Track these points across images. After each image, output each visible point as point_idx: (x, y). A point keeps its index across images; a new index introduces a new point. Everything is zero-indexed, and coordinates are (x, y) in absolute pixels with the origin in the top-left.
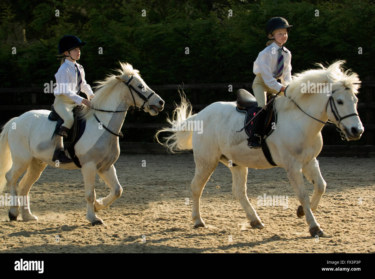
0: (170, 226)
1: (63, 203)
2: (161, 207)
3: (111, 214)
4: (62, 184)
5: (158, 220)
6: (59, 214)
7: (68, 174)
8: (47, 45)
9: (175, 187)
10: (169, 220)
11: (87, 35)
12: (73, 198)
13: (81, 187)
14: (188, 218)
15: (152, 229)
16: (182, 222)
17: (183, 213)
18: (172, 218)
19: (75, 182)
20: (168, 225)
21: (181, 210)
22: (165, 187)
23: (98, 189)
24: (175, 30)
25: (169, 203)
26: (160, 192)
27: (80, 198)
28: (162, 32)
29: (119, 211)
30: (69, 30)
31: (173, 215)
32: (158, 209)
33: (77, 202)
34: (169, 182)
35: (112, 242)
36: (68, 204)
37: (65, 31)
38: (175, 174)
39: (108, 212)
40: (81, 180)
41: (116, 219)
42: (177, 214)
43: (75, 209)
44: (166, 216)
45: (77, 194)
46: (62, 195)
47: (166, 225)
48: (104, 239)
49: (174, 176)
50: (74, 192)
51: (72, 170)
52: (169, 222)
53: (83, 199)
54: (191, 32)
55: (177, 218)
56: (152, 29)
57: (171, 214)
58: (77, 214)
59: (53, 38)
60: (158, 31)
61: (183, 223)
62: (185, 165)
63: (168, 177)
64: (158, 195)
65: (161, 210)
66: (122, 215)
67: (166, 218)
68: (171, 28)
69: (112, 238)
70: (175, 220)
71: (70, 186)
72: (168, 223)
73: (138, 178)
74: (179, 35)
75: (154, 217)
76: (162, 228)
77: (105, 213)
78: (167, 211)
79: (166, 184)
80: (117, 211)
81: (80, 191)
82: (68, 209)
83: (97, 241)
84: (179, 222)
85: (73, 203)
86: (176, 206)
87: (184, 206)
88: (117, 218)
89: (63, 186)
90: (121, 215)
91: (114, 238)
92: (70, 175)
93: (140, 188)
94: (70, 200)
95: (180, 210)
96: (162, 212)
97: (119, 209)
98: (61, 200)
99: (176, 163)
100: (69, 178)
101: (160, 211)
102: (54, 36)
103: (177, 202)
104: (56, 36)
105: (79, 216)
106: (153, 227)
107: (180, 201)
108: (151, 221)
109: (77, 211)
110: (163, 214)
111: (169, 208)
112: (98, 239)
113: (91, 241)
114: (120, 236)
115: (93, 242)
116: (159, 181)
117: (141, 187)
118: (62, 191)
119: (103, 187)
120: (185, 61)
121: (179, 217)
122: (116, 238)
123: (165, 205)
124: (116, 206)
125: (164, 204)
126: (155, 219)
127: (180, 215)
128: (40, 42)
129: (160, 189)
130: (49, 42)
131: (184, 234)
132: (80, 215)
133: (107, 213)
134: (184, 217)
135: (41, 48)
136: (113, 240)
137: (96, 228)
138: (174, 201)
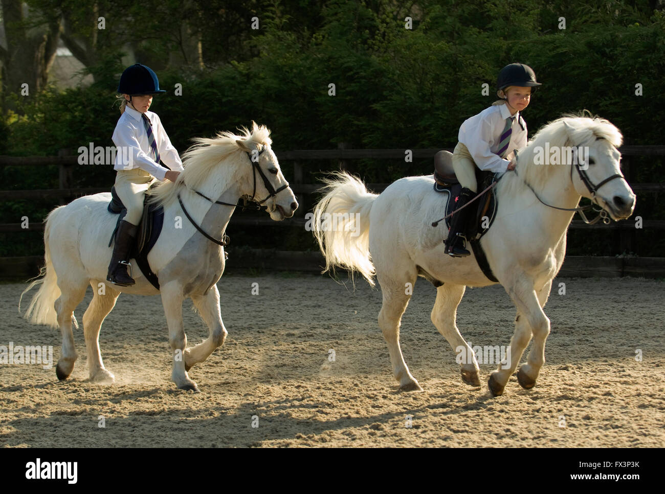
0: (582, 411)
1: (276, 366)
2: (564, 374)
3: (366, 386)
4: (274, 331)
5: (559, 399)
6: (270, 387)
7: (285, 313)
8: (245, 72)
9: (590, 338)
10: (581, 400)
11: (319, 54)
12: (294, 356)
13: (308, 336)
14: (617, 395)
15: (549, 417)
16: (604, 404)
17: (607, 386)
18: (586, 395)
19: (299, 326)
20: (578, 408)
21: (603, 381)
22: (572, 338)
23: (341, 340)
24: (590, 45)
25: (579, 368)
26: (561, 348)
27: (308, 356)
28: (565, 50)
29: (381, 381)
30: (285, 44)
31: (587, 389)
32: (559, 379)
33: (303, 364)
34: (578, 329)
35: (370, 438)
36: (285, 368)
37: (278, 46)
38: (589, 314)
39: (361, 383)
40: (310, 324)
41: (376, 396)
42: (595, 388)
43: (301, 377)
44: (575, 392)
45: (303, 349)
46: (274, 350)
47: (575, 408)
48: (355, 433)
49: (588, 318)
50: (297, 346)
51: (292, 305)
52: (580, 403)
53: (314, 359)
54: (619, 49)
55: (596, 396)
56: (545, 43)
57: (584, 389)
58: (303, 387)
59: (256, 59)
60: (558, 47)
61: (607, 404)
62: (608, 297)
63: (576, 320)
64: (558, 353)
65: (566, 380)
66: (388, 389)
67: (575, 396)
68: (583, 41)
69: (370, 430)
70: (591, 399)
71: (289, 335)
72: (579, 406)
73: (415, 321)
74: (597, 55)
75: (553, 392)
76: (568, 414)
77: (356, 385)
78: (575, 382)
79: (572, 333)
80: (378, 381)
81: (308, 343)
82: (287, 377)
83: (342, 436)
84: (599, 403)
85: (295, 365)
86: (593, 374)
87: (608, 373)
88: (378, 394)
89: (276, 334)
90: (386, 389)
91: (373, 430)
92: (288, 313)
93: (420, 339)
94: (290, 360)
95: (599, 380)
96: (567, 384)
97: (382, 377)
98: (273, 360)
99: (590, 292)
100: (288, 319)
101: (563, 382)
102: (258, 55)
103: (595, 367)
104: (261, 55)
105: (308, 390)
106: (550, 412)
107: (600, 363)
108: (547, 402)
109: (304, 380)
110: (568, 387)
111: (579, 378)
112: (343, 433)
113: (330, 436)
114: (384, 427)
115: (335, 438)
116: (560, 326)
117: (421, 336)
118: (275, 343)
119: (351, 336)
120: (608, 103)
121: (599, 394)
122: (376, 431)
123: (573, 371)
124: (376, 371)
125: (570, 369)
126: (555, 397)
127: (600, 391)
128: (231, 66)
129: (562, 342)
130: (248, 68)
131: (609, 426)
132: (310, 389)
133: (360, 385)
134: (608, 394)
135: (233, 78)
136: (372, 434)
137: (339, 413)
138: (589, 364)
